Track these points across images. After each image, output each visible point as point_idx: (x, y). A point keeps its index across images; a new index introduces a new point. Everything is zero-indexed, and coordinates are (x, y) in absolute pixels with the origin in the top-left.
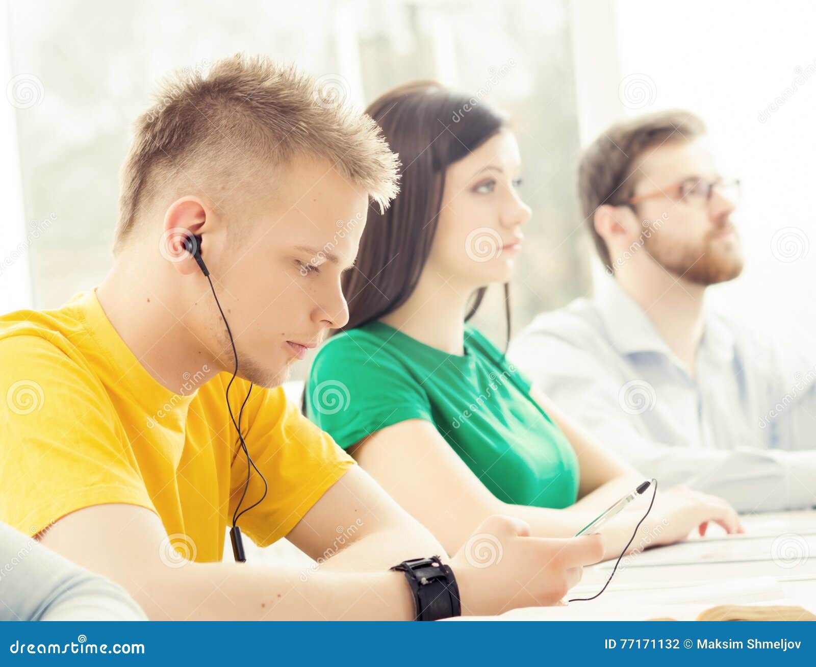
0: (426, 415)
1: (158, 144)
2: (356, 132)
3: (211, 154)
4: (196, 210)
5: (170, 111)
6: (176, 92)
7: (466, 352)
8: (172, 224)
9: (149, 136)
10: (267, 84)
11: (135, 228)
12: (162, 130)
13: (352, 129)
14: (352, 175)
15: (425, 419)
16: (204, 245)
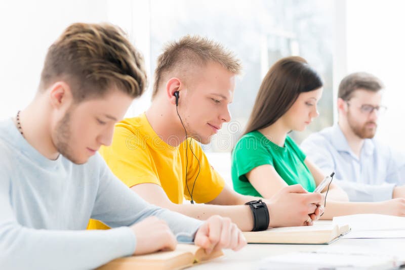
0: (272, 163)
1: (163, 64)
2: (229, 54)
3: (179, 65)
4: (177, 82)
5: (166, 54)
6: (168, 47)
7: (284, 146)
8: (168, 89)
9: (160, 63)
10: (198, 41)
11: (158, 93)
12: (164, 60)
13: (227, 54)
14: (228, 68)
15: (271, 165)
16: (180, 94)
